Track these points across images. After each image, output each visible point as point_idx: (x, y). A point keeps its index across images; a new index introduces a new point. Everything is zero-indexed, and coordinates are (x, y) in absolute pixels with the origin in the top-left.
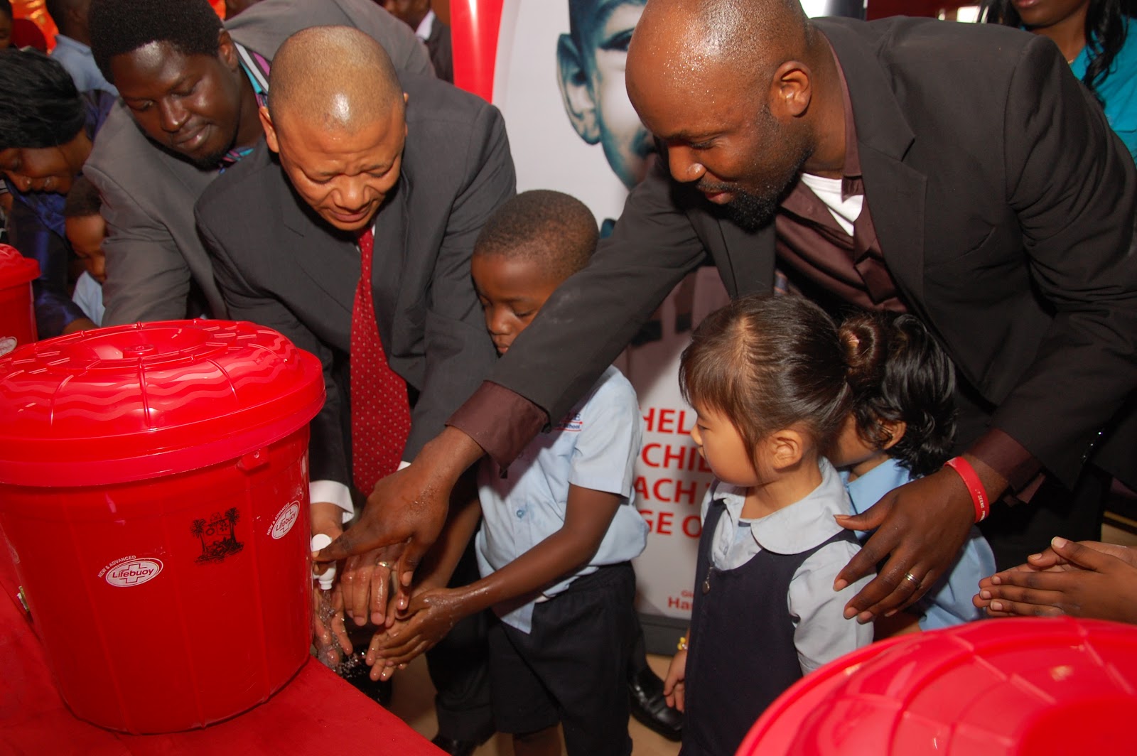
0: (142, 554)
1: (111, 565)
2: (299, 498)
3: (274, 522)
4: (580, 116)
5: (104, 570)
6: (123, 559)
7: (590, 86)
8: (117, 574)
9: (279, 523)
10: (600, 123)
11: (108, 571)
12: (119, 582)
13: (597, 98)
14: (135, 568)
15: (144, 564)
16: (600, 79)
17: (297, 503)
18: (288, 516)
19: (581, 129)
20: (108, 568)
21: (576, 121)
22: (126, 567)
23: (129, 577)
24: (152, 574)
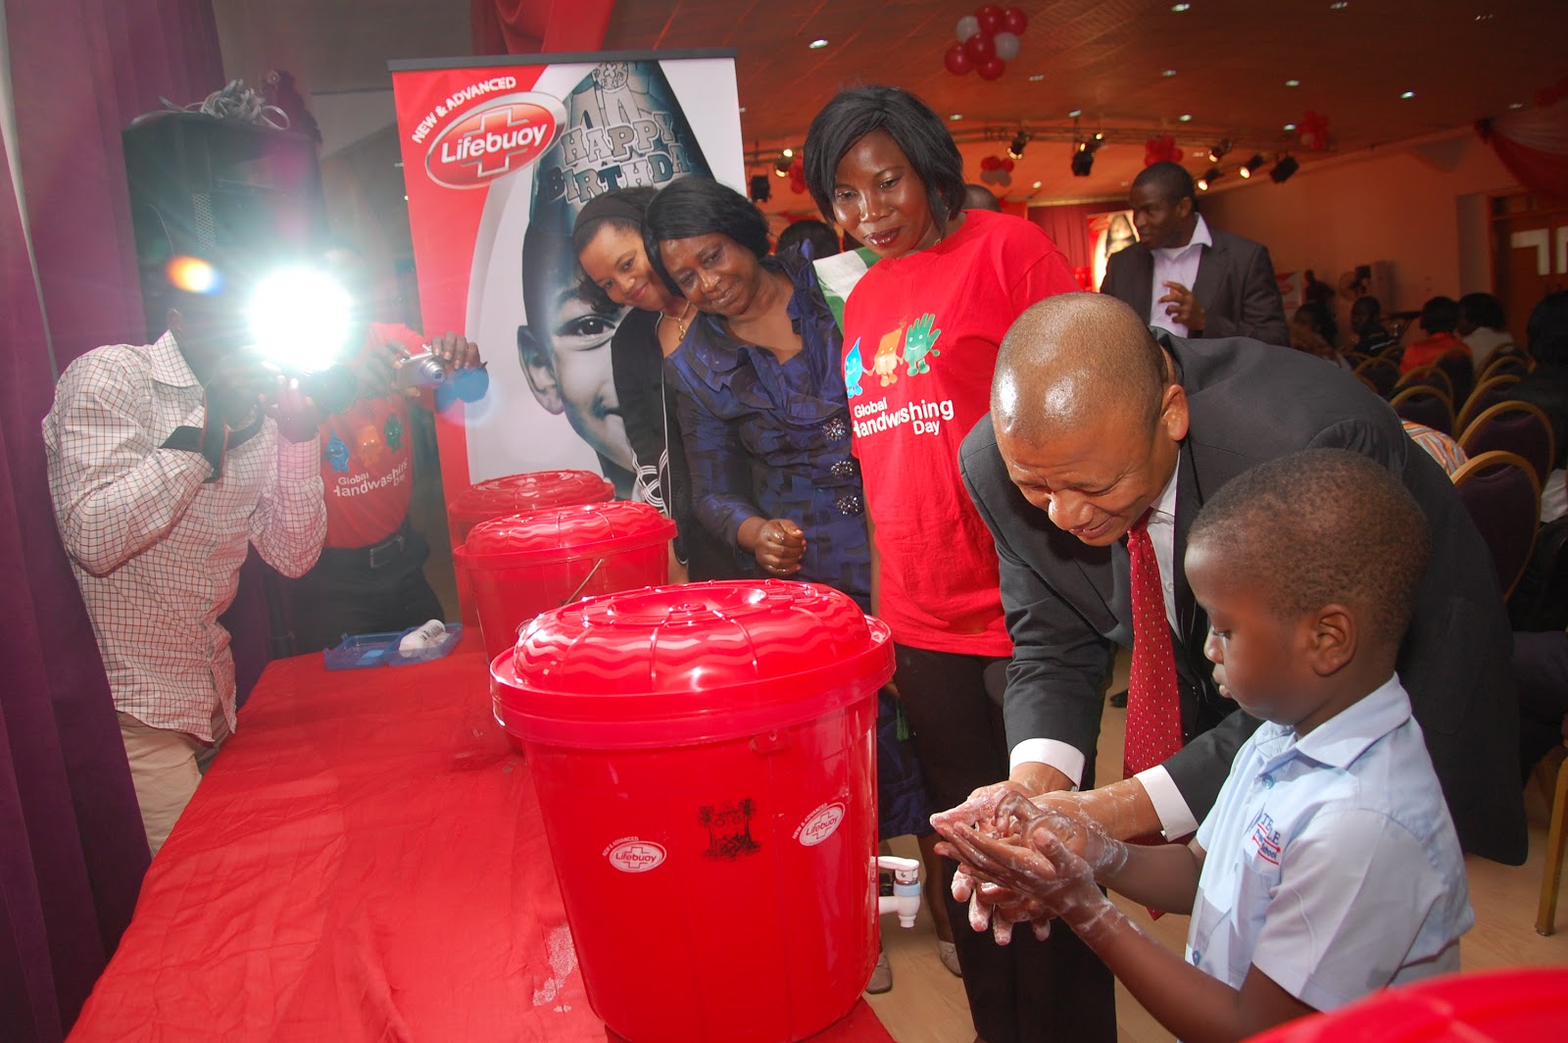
0: (646, 836)
1: (614, 844)
2: (844, 800)
3: (803, 824)
4: (544, 392)
5: (608, 849)
6: (626, 839)
7: (549, 366)
8: (620, 855)
9: (810, 826)
10: (562, 395)
11: (611, 850)
12: (621, 865)
13: (556, 376)
14: (637, 852)
15: (646, 848)
16: (558, 359)
17: (841, 807)
18: (825, 819)
19: (546, 403)
20: (612, 847)
21: (540, 395)
22: (628, 849)
23: (631, 861)
24: (656, 861)
